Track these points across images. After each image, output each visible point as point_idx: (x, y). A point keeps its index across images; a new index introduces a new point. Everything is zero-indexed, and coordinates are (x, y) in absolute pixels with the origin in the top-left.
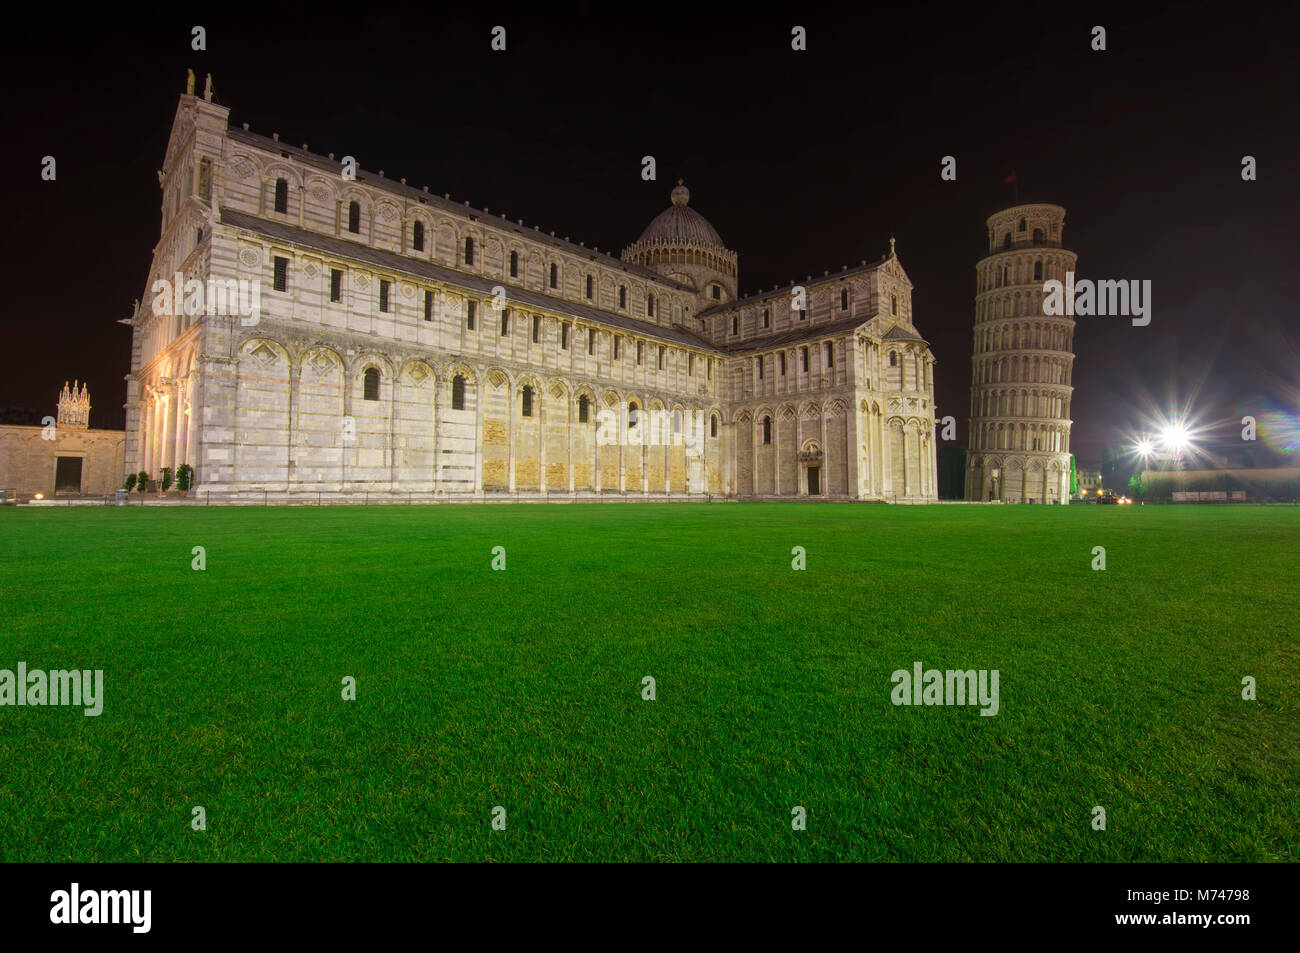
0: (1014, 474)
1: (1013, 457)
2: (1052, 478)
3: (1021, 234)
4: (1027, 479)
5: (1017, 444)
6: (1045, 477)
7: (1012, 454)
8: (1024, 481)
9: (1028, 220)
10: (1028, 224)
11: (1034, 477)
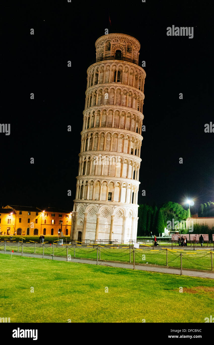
0: (91, 218)
1: (91, 205)
2: (117, 221)
3: (108, 52)
4: (99, 223)
5: (96, 196)
6: (112, 221)
7: (91, 203)
8: (97, 224)
9: (112, 43)
10: (111, 46)
11: (104, 221)
